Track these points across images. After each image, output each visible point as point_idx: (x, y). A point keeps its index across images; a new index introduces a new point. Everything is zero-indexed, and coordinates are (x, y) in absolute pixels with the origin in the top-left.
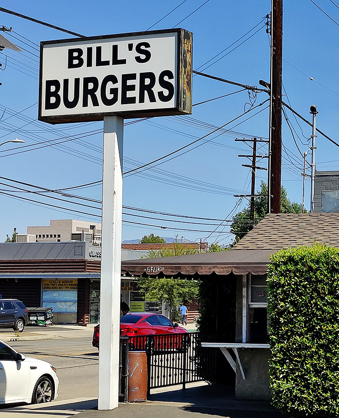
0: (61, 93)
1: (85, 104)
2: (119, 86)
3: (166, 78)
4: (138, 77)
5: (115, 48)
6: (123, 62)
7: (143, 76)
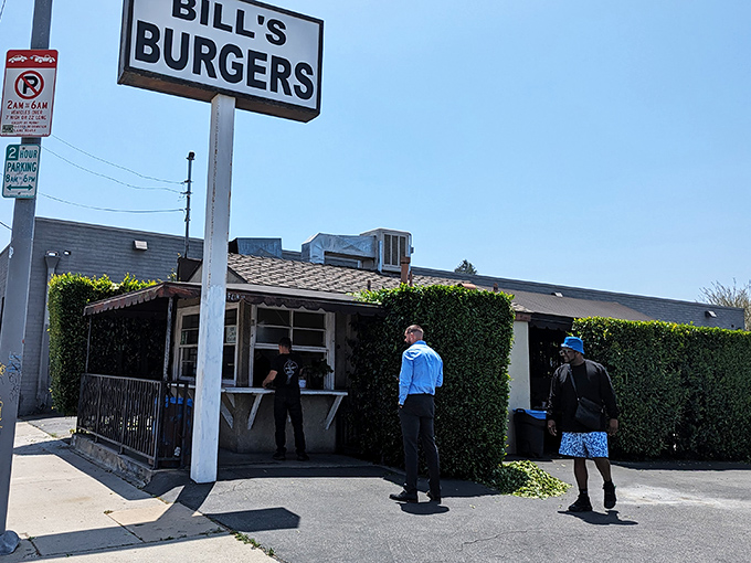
0: (161, 44)
1: (197, 70)
2: (244, 61)
3: (304, 72)
4: (269, 59)
5: (241, 14)
6: (251, 35)
7: (276, 61)
